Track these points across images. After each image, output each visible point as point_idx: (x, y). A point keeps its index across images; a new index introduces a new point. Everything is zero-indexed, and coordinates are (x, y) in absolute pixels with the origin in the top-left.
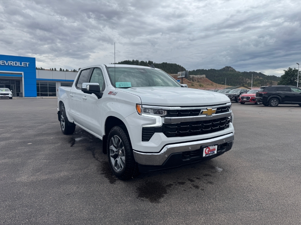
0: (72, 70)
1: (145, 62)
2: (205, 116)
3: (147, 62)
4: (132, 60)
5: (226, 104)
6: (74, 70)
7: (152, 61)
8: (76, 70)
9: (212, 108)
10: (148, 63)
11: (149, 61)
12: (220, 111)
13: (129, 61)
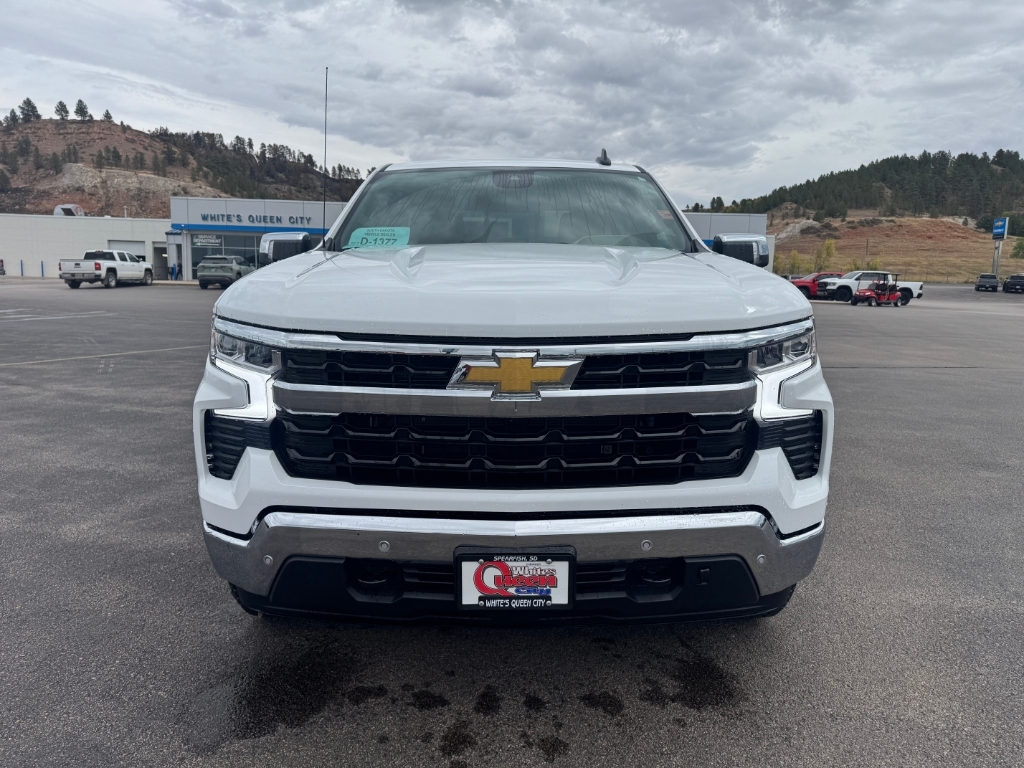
0: (688, 207)
1: (980, 156)
2: (488, 394)
3: (991, 158)
4: (921, 152)
5: (687, 336)
6: (697, 205)
7: (1013, 149)
8: (702, 206)
9: (533, 355)
10: (994, 162)
11: (1000, 153)
12: (617, 377)
13: (905, 158)
